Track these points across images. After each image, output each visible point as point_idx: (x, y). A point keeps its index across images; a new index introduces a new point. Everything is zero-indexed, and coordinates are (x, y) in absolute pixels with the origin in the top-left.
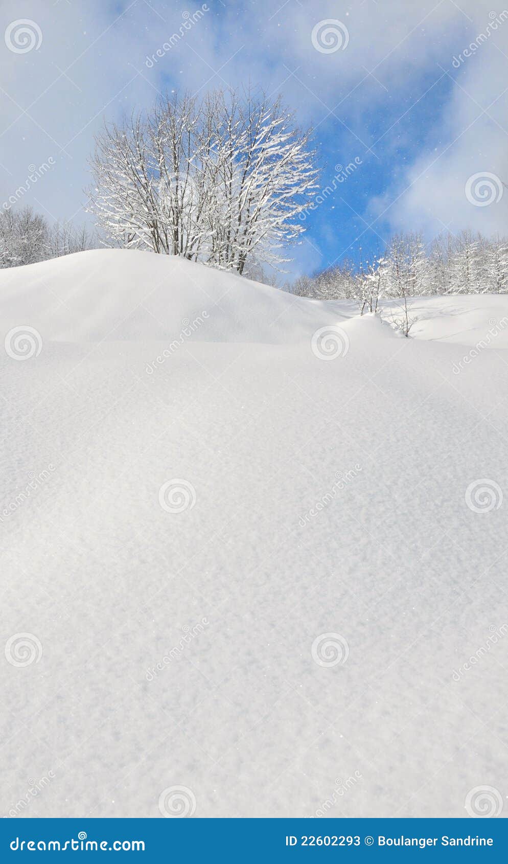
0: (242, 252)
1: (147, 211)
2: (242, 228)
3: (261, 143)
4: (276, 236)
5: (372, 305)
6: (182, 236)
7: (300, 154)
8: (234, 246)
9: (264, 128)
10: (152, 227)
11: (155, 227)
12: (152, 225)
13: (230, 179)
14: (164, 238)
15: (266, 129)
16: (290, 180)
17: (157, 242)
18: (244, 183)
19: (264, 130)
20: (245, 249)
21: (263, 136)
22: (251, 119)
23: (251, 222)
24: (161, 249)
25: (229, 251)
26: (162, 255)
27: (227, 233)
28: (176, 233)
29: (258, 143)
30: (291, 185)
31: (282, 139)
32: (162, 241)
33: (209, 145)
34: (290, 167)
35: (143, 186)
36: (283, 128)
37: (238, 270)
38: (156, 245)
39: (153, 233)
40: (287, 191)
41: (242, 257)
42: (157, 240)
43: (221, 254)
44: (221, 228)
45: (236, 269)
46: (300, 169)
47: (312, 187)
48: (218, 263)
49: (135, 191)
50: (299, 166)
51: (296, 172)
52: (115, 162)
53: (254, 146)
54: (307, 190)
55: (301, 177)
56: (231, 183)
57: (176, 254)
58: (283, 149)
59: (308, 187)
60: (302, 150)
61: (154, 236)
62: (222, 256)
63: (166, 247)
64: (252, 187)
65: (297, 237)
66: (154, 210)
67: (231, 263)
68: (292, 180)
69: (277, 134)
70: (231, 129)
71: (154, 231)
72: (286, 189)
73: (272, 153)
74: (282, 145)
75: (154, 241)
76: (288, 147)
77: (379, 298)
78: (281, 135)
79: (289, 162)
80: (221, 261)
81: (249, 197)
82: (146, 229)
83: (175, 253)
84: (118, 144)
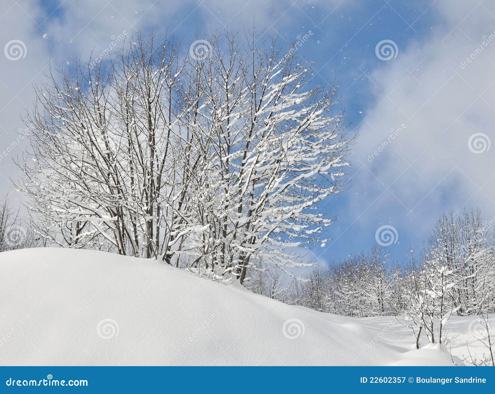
0: (243, 253)
1: (109, 192)
2: (244, 220)
3: (269, 106)
4: (291, 231)
5: (434, 333)
6: (158, 228)
7: (321, 120)
8: (232, 245)
9: (274, 86)
10: (115, 215)
11: (120, 215)
12: (116, 212)
13: (227, 154)
14: (130, 228)
15: (276, 88)
16: (308, 155)
17: (122, 237)
18: (247, 158)
19: (273, 89)
20: (248, 250)
21: (272, 98)
22: (255, 75)
23: (257, 212)
24: (127, 245)
25: (226, 251)
26: (129, 259)
27: (223, 227)
28: (150, 224)
29: (266, 105)
30: (311, 161)
31: (298, 101)
32: (128, 235)
33: (197, 106)
34: (308, 136)
35: (104, 158)
36: (298, 86)
37: (238, 278)
38: (121, 240)
39: (116, 223)
40: (304, 169)
41: (244, 259)
42: (122, 233)
43: (215, 256)
44: (215, 220)
45: (236, 277)
46: (321, 141)
47: (340, 165)
48: (210, 269)
49: (92, 165)
50: (320, 136)
51: (316, 143)
52: (64, 123)
53: (260, 110)
54: (332, 170)
55: (323, 151)
56: (228, 159)
57: (149, 256)
58: (298, 114)
59: (334, 165)
60: (324, 115)
61: (118, 228)
62: (215, 259)
63: (135, 243)
64: (258, 165)
65: (319, 232)
66: (119, 193)
67: (229, 269)
68: (311, 154)
69: (290, 93)
70: (228, 87)
71: (118, 221)
72: (302, 166)
73: (282, 118)
74: (296, 107)
75: (118, 235)
76: (304, 111)
77: (443, 323)
78: (294, 95)
79: (306, 130)
80: (215, 265)
81: (253, 177)
82: (107, 217)
83: (148, 252)
84: (69, 100)
